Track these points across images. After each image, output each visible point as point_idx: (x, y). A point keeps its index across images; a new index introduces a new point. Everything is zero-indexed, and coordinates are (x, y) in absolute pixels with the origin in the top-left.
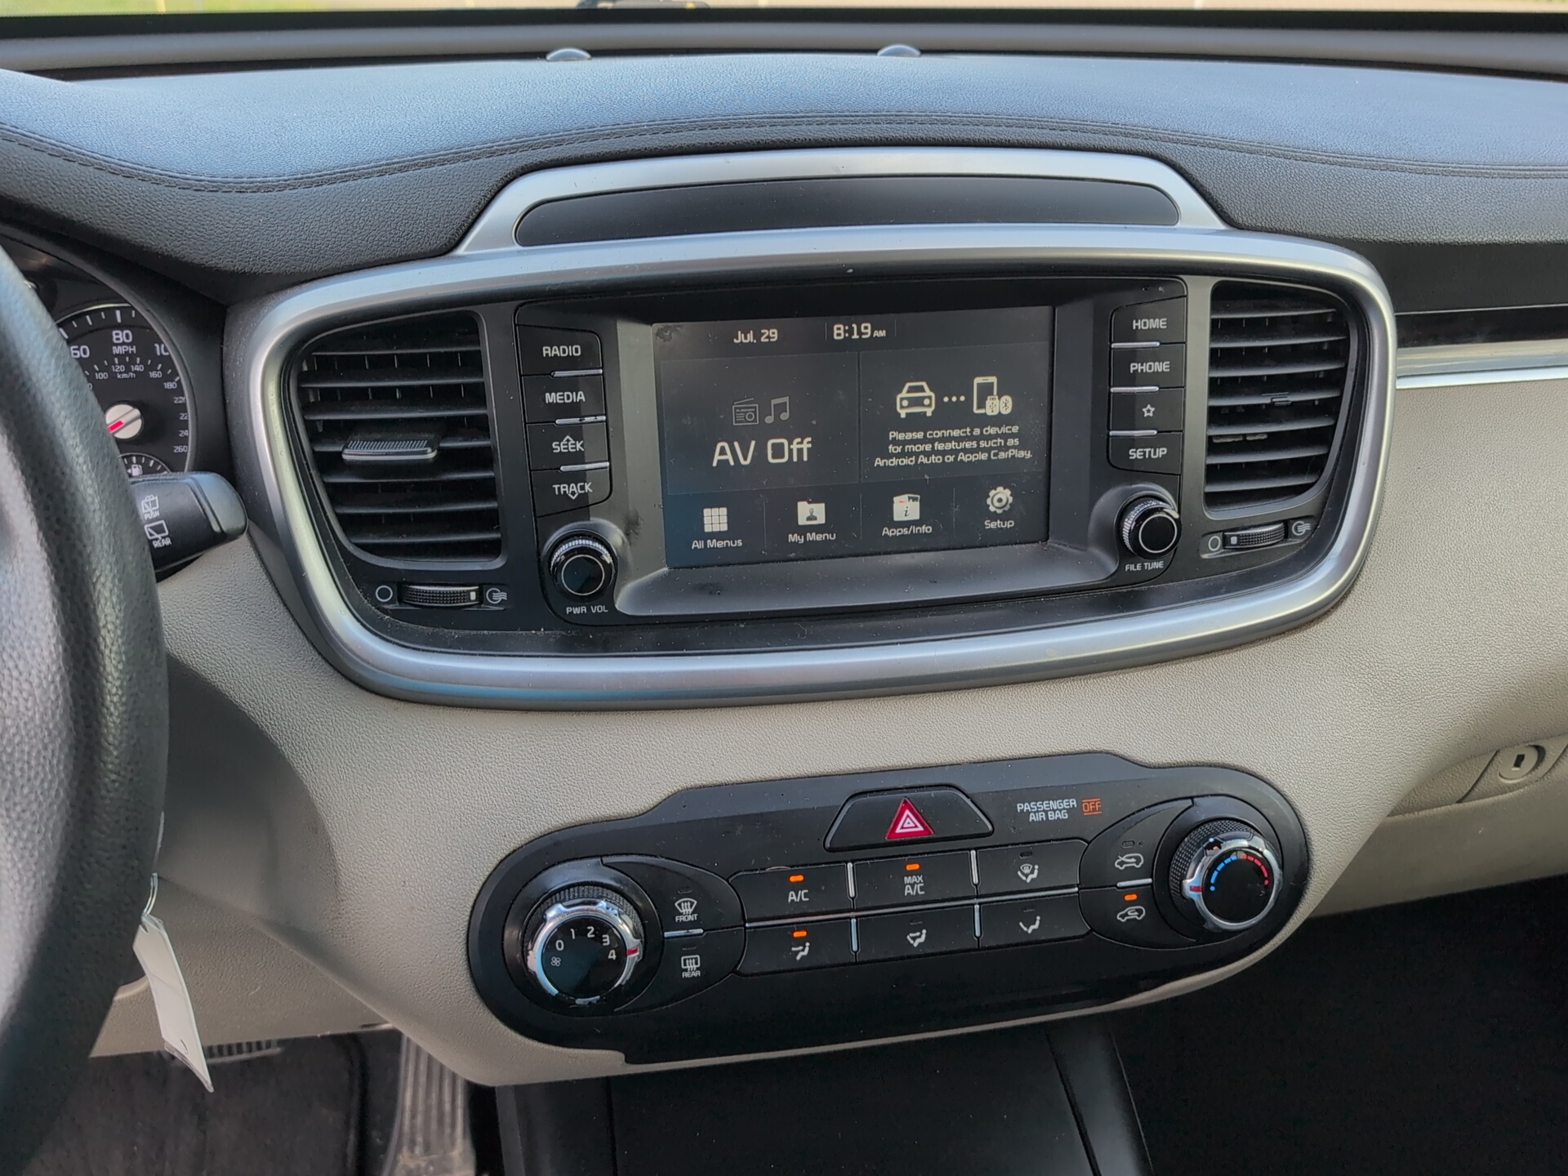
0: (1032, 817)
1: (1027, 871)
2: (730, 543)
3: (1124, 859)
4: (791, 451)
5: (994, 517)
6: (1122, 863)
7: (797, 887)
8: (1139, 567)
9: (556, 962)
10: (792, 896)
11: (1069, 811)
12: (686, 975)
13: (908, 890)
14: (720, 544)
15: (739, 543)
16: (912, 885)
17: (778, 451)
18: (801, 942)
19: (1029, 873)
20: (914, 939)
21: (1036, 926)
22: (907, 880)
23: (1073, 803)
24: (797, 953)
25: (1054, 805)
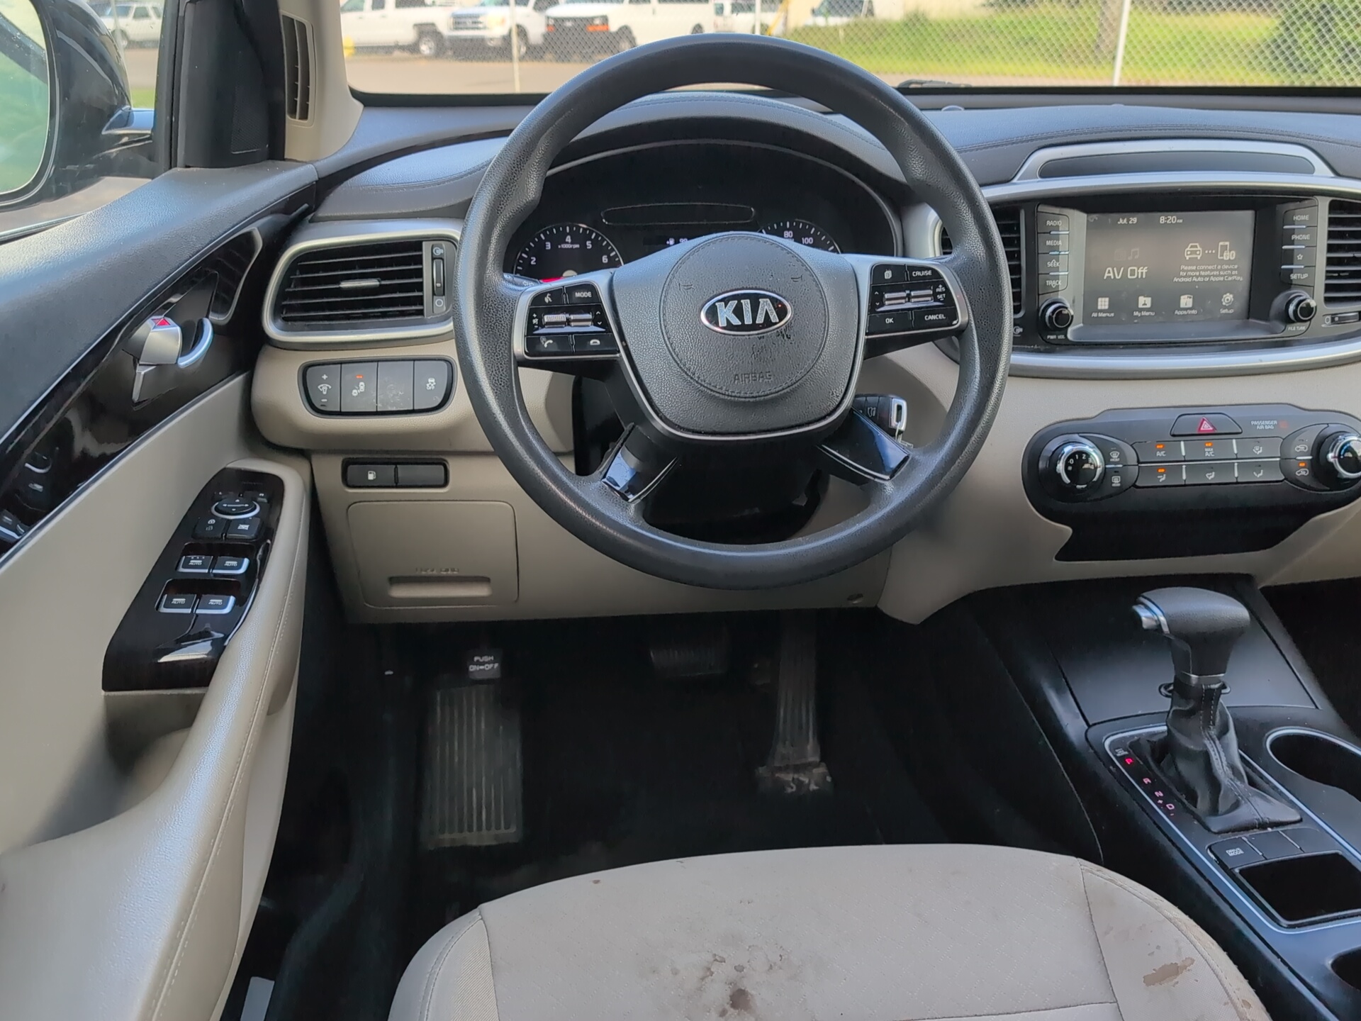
0: (1258, 427)
1: (1257, 449)
2: (1108, 315)
3: (1299, 447)
4: (1138, 273)
5: (1225, 307)
6: (1298, 449)
7: (1160, 450)
8: (1294, 329)
9: (1070, 468)
10: (1158, 454)
11: (1274, 425)
12: (1113, 485)
13: (1207, 454)
14: (1104, 315)
15: (1112, 315)
16: (1209, 452)
17: (1133, 273)
18: (1162, 474)
19: (1258, 451)
20: (1209, 476)
21: (1261, 474)
22: (1206, 450)
23: (1276, 422)
24: (1160, 479)
25: (1267, 422)
